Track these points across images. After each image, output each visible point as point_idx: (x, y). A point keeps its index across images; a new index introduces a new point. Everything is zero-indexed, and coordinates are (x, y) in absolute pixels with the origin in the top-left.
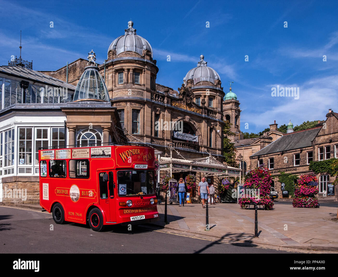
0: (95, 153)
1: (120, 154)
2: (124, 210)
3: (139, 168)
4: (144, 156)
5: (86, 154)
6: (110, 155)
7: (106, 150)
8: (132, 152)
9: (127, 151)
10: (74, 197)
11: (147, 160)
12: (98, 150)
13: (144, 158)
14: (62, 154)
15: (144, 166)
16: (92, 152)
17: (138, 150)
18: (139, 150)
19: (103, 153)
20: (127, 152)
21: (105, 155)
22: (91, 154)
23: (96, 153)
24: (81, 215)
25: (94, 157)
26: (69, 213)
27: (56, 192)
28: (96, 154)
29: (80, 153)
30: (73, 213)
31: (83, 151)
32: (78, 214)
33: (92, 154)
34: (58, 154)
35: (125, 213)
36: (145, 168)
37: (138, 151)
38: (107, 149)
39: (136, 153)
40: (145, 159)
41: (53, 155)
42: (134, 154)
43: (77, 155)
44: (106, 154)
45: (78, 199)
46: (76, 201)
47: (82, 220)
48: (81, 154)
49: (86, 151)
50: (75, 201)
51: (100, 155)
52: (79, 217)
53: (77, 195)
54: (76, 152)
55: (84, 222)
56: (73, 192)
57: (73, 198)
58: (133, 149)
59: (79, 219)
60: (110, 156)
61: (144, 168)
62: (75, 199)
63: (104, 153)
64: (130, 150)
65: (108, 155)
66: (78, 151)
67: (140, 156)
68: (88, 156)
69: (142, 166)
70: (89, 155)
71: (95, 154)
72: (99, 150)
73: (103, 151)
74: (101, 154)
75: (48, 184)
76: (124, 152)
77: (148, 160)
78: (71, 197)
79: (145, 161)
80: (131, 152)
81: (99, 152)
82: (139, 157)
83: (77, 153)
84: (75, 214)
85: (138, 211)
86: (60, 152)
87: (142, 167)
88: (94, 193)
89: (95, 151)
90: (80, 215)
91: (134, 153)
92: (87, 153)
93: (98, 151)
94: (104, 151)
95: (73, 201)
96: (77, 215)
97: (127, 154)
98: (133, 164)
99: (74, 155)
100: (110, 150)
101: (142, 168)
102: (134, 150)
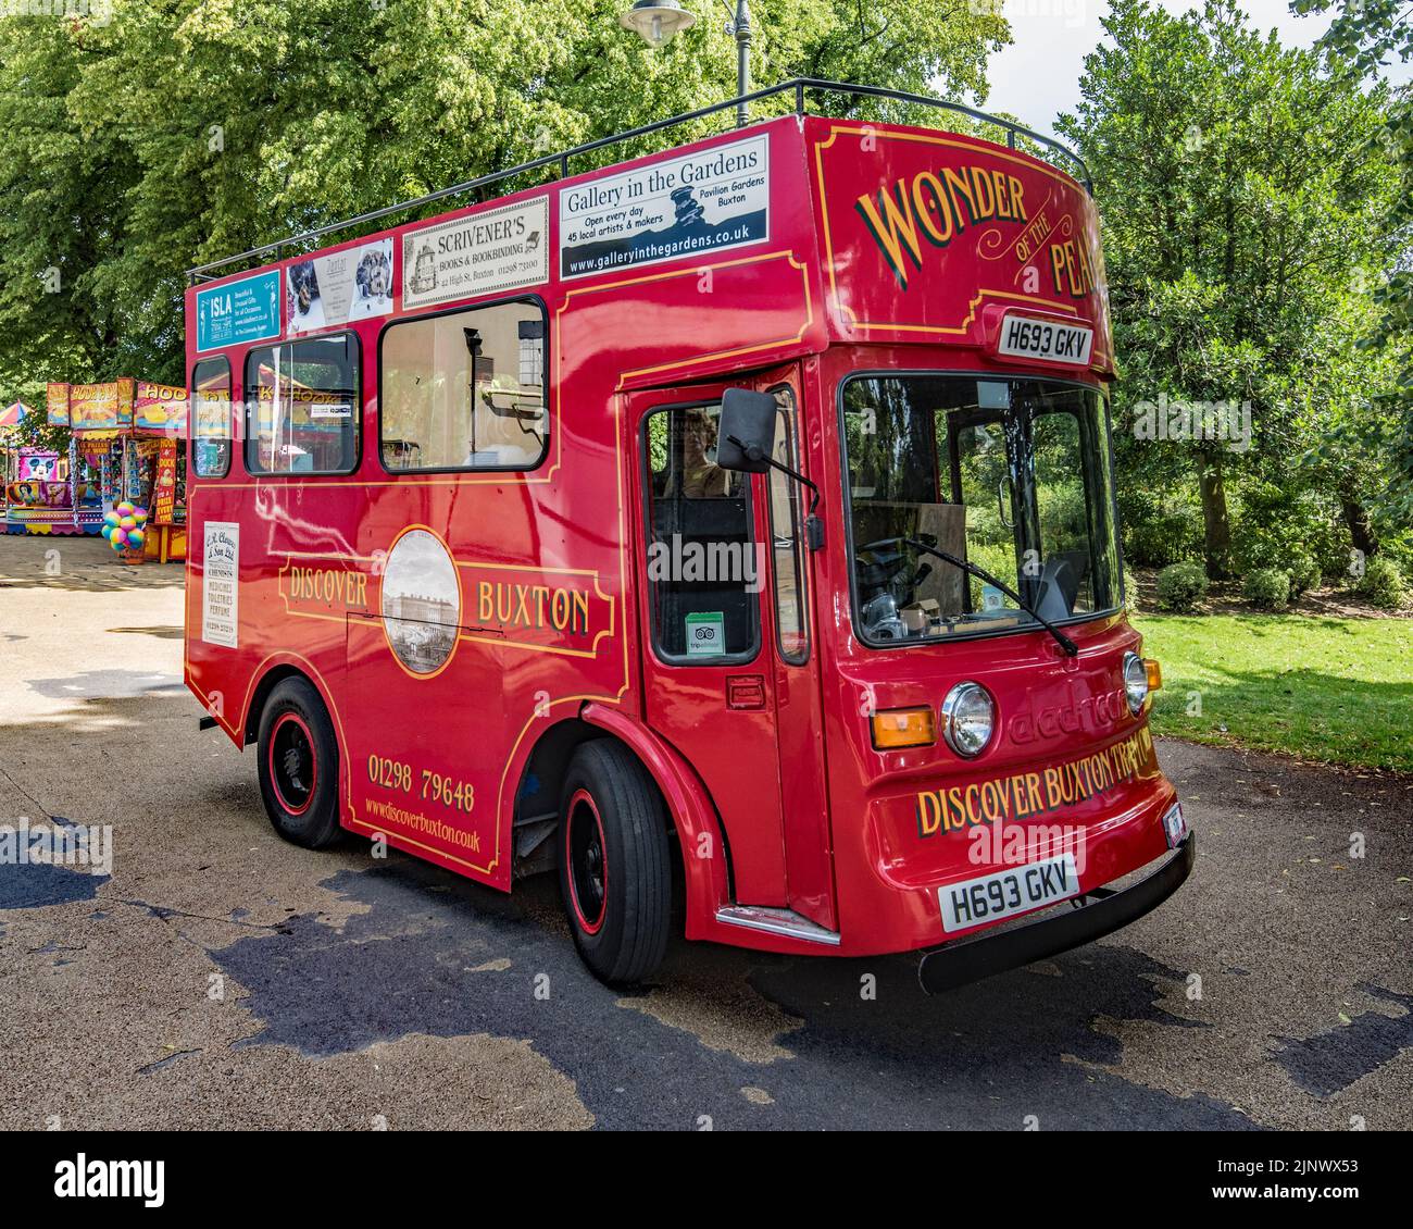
0: (598, 227)
2: (922, 796)
5: (516, 249)
6: (754, 222)
7: (713, 181)
8: (967, 191)
11: (1077, 288)
12: (624, 194)
16: (575, 228)
19: (679, 214)
21: (700, 229)
22: (564, 243)
23: (614, 223)
24: (465, 796)
25: (590, 264)
26: (376, 765)
28: (608, 237)
29: (468, 252)
30: (404, 774)
31: (492, 234)
32: (441, 786)
33: (572, 245)
37: (1013, 195)
38: (724, 166)
42: (984, 214)
43: (442, 276)
44: (714, 215)
45: (447, 654)
46: (434, 668)
47: (473, 842)
48: (476, 259)
49: (514, 229)
50: (421, 670)
51: (647, 239)
52: (453, 816)
54: (435, 247)
56: (408, 595)
59: (449, 830)
60: (757, 231)
62: (426, 650)
63: (690, 207)
64: (948, 172)
65: (731, 225)
66: (451, 242)
68: (534, 264)
69: (1053, 341)
70: (541, 253)
71: (598, 238)
72: (636, 189)
73: (681, 196)
74: (656, 228)
75: (237, 525)
81: (634, 212)
83: (438, 259)
84: (418, 780)
87: (1052, 350)
88: (585, 608)
89: (594, 212)
90: (459, 796)
91: (987, 207)
92: (522, 240)
93: (626, 203)
94: (694, 195)
95: (407, 662)
96: (431, 789)
98: (978, 310)
99: (415, 282)
100: (762, 169)
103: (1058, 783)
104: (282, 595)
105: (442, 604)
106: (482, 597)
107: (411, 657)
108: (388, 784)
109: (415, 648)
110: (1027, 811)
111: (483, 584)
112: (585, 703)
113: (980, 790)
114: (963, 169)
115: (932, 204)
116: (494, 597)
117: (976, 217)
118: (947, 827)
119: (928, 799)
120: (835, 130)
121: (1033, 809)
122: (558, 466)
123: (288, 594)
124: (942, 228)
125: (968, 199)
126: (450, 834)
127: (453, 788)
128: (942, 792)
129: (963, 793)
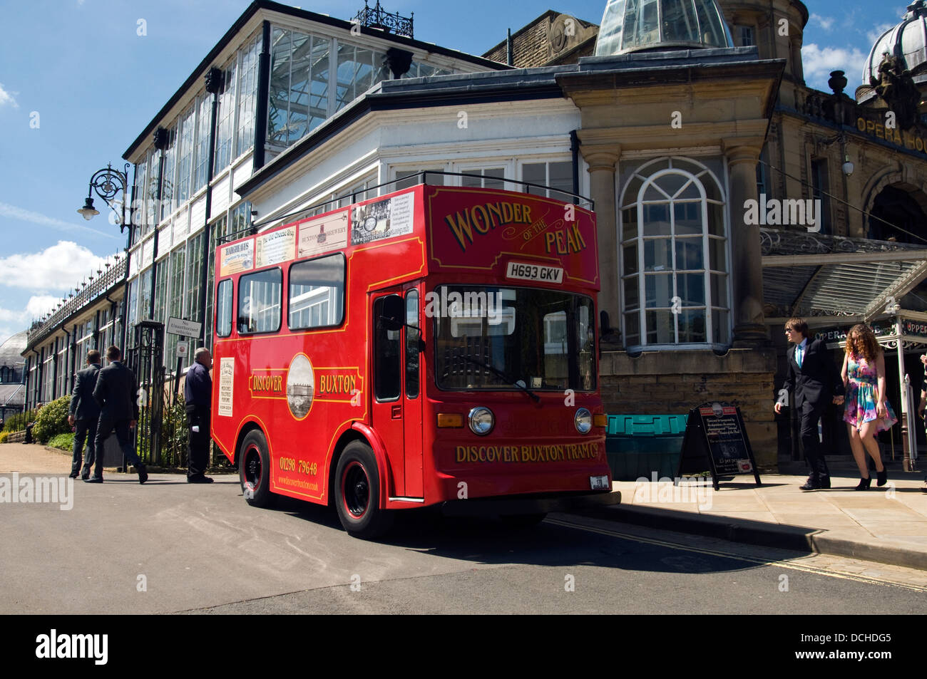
1: (449, 218)
3: (524, 278)
4: (550, 236)
8: (499, 212)
9: (477, 209)
10: (299, 401)
13: (549, 242)
14: (272, 247)
15: (549, 274)
17: (524, 207)
18: (527, 210)
20: (479, 212)
24: (314, 469)
27: (252, 387)
34: (263, 248)
35: (459, 460)
36: (553, 281)
39: (516, 220)
40: (554, 245)
41: (249, 258)
42: (506, 220)
45: (309, 408)
47: (315, 487)
53: (305, 393)
55: (321, 498)
57: (293, 404)
58: (503, 204)
61: (549, 280)
62: (302, 407)
67: (533, 233)
69: (539, 273)
76: (466, 210)
77: (565, 252)
78: (290, 399)
79: (554, 252)
80: (494, 213)
82: (529, 234)
84: (298, 465)
85: (520, 454)
86: (269, 243)
90: (312, 469)
91: (509, 218)
96: (302, 468)
97: (479, 220)
101: (538, 278)
102: (506, 206)
103: (529, 452)
104: (250, 389)
105: (308, 386)
106: (322, 382)
107: (297, 411)
108: (287, 469)
109: (298, 407)
110: (509, 460)
111: (322, 376)
112: (354, 422)
113: (486, 449)
114: (497, 204)
115: (480, 218)
116: (326, 382)
117: (502, 222)
118: (469, 460)
119: (461, 449)
120: (438, 190)
121: (513, 460)
122: (347, 324)
123: (253, 389)
124: (484, 227)
125: (498, 215)
126: (308, 485)
127: (309, 466)
128: (468, 448)
129: (478, 448)
